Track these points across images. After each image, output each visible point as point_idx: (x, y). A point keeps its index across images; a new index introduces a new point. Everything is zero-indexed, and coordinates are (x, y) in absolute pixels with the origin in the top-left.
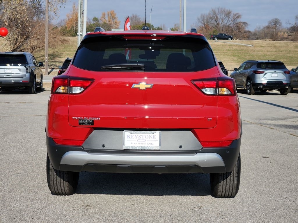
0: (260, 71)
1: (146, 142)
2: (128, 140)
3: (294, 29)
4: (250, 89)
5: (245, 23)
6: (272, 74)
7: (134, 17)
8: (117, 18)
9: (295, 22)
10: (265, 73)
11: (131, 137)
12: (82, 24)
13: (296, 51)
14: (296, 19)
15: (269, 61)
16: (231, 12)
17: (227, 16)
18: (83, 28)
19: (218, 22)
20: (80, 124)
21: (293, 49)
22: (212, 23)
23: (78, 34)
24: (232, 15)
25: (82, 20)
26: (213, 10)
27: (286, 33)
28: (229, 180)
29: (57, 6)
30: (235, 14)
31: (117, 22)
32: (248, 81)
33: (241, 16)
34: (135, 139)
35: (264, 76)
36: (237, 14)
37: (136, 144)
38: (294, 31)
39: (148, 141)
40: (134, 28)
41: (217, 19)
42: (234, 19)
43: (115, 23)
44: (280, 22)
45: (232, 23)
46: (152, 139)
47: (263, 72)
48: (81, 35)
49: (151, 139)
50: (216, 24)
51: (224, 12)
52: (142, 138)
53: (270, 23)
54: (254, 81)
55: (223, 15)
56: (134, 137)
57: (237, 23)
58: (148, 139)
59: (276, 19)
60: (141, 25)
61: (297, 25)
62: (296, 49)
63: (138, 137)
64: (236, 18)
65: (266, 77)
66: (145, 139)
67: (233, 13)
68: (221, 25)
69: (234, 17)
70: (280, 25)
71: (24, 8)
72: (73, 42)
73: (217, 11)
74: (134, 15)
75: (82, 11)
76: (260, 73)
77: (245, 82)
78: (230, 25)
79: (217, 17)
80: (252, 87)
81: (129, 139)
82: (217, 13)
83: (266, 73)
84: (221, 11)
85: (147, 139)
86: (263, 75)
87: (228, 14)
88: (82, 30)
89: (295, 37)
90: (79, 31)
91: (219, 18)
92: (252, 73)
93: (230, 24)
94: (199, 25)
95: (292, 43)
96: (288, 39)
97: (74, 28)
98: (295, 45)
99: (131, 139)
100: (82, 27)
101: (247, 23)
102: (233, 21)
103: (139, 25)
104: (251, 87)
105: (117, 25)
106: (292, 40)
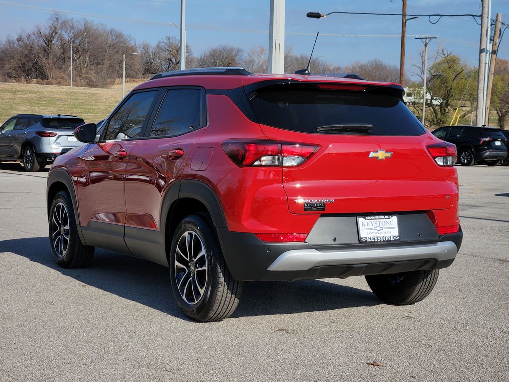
0: (49, 133)
1: (384, 230)
2: (364, 230)
4: (31, 162)
6: (68, 137)
10: (57, 136)
11: (366, 224)
15: (59, 115)
20: (305, 210)
28: (430, 279)
32: (27, 150)
34: (371, 227)
35: (56, 140)
37: (373, 233)
39: (386, 228)
46: (390, 226)
47: (55, 135)
49: (388, 226)
52: (378, 225)
54: (40, 149)
56: (370, 224)
58: (386, 226)
63: (374, 224)
65: (59, 143)
66: (383, 226)
76: (49, 136)
77: (20, 152)
80: (36, 159)
81: (364, 227)
83: (59, 136)
85: (384, 227)
86: (54, 138)
92: (34, 135)
99: (367, 227)
104: (33, 160)
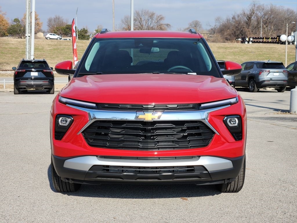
3: (215, 31)
5: (168, 25)
7: (56, 18)
8: (39, 19)
9: (215, 24)
12: (30, 25)
13: (219, 53)
14: (216, 21)
16: (154, 14)
17: (150, 18)
18: (31, 30)
19: (142, 24)
21: (216, 50)
22: (136, 24)
23: (26, 35)
24: (155, 17)
25: (30, 21)
26: (136, 12)
27: (206, 35)
30: (158, 16)
31: (39, 23)
33: (163, 18)
36: (160, 16)
38: (214, 33)
40: (57, 30)
41: (141, 21)
42: (158, 21)
43: (38, 24)
44: (200, 24)
45: (156, 24)
48: (29, 36)
50: (140, 26)
51: (147, 14)
53: (191, 25)
55: (147, 17)
57: (160, 25)
59: (196, 21)
60: (65, 27)
61: (217, 27)
62: (218, 50)
64: (159, 20)
67: (156, 15)
68: (145, 27)
69: (157, 18)
70: (200, 27)
73: (140, 13)
74: (57, 16)
75: (30, 13)
78: (154, 27)
79: (141, 19)
82: (141, 15)
84: (145, 13)
87: (152, 16)
88: (30, 31)
89: (216, 39)
90: (28, 33)
91: (143, 19)
93: (153, 25)
94: (124, 27)
95: (215, 44)
96: (209, 40)
98: (218, 46)
100: (30, 28)
101: (170, 25)
102: (157, 22)
103: (63, 27)
105: (40, 27)
106: (213, 42)
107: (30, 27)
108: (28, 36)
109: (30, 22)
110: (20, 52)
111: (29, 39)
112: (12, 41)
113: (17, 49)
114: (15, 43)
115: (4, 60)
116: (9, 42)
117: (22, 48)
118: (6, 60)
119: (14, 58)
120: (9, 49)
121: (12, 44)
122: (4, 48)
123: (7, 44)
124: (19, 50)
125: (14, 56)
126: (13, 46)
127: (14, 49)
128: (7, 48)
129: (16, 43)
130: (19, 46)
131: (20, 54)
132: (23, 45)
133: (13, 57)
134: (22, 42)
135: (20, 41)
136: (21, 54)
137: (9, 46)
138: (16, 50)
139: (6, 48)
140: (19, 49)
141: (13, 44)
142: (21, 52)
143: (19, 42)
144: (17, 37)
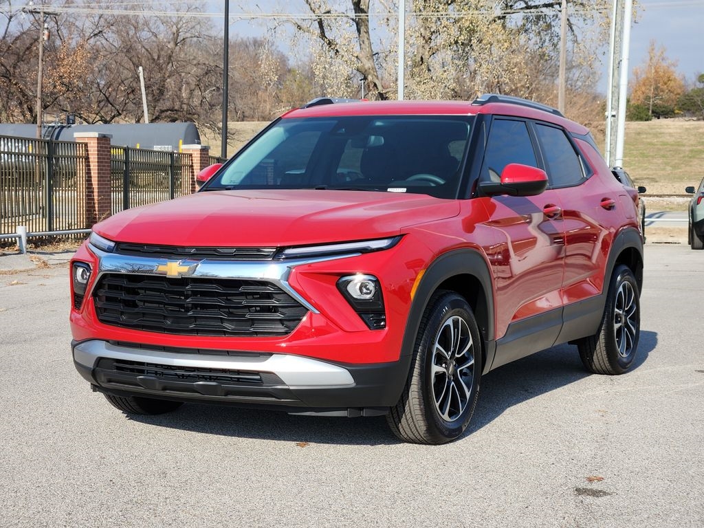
12: (617, 90)
18: (619, 101)
23: (606, 114)
25: (616, 81)
29: (597, 51)
48: (614, 116)
71: (519, 58)
72: (639, 134)
75: (617, 62)
88: (617, 105)
90: (612, 108)
97: (651, 100)
100: (617, 97)
107: (616, 95)
108: (610, 117)
109: (615, 84)
110: (684, 152)
111: (614, 122)
112: (670, 128)
113: (678, 145)
114: (677, 133)
115: (645, 172)
116: (663, 130)
117: (692, 142)
118: (651, 172)
119: (668, 168)
120: (661, 147)
121: (670, 133)
122: (650, 144)
123: (656, 135)
124: (683, 148)
125: (669, 163)
126: (671, 140)
127: (672, 145)
128: (657, 145)
129: (679, 131)
130: (686, 139)
131: (684, 157)
132: (695, 135)
133: (667, 164)
134: (693, 128)
135: (688, 127)
136: (687, 159)
137: (661, 140)
138: (675, 147)
139: (655, 145)
140: (684, 146)
141: (671, 135)
142: (687, 153)
143: (687, 129)
144: (695, 119)
